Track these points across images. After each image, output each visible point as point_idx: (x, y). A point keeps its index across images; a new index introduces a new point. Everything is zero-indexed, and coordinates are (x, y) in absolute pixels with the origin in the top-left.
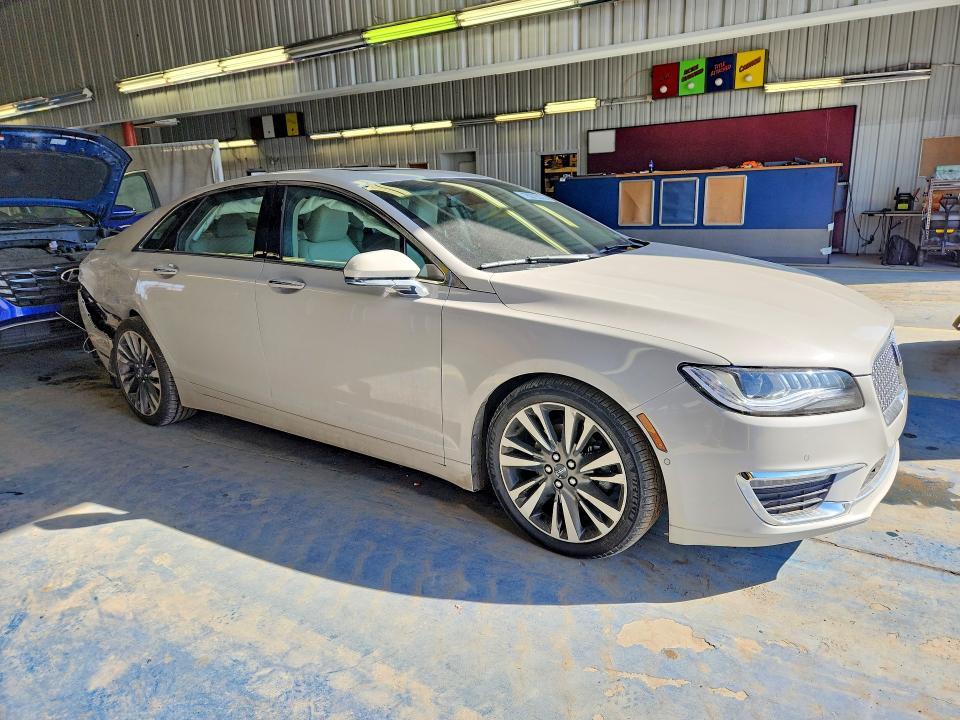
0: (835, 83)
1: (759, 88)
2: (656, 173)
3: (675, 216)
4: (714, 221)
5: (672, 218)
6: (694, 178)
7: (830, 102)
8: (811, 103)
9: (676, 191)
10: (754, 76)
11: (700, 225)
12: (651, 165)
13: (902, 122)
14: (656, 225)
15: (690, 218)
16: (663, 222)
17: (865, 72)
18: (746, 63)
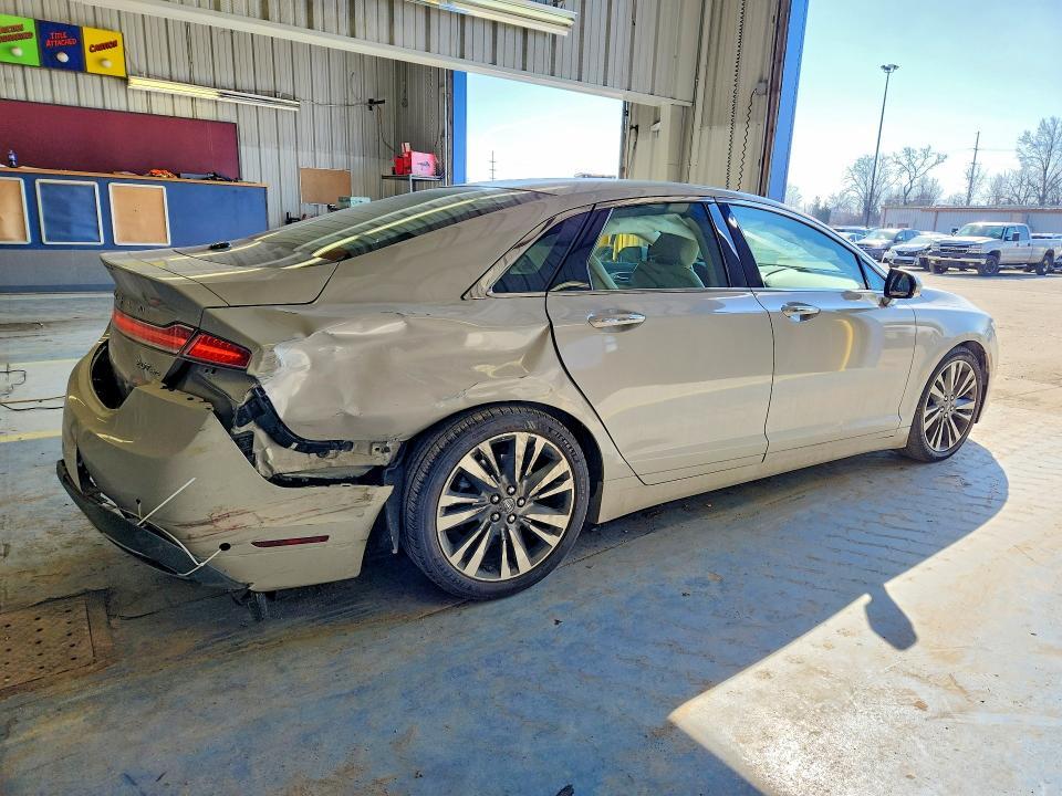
0: (211, 94)
1: (121, 78)
2: (24, 169)
3: (68, 231)
4: (129, 240)
5: (63, 234)
6: (92, 183)
7: (205, 113)
8: (184, 111)
9: (63, 197)
10: (113, 62)
11: (110, 245)
12: (13, 157)
13: (279, 148)
14: (37, 243)
15: (91, 234)
16: (48, 239)
17: (256, 93)
18: (99, 43)
